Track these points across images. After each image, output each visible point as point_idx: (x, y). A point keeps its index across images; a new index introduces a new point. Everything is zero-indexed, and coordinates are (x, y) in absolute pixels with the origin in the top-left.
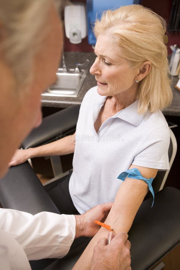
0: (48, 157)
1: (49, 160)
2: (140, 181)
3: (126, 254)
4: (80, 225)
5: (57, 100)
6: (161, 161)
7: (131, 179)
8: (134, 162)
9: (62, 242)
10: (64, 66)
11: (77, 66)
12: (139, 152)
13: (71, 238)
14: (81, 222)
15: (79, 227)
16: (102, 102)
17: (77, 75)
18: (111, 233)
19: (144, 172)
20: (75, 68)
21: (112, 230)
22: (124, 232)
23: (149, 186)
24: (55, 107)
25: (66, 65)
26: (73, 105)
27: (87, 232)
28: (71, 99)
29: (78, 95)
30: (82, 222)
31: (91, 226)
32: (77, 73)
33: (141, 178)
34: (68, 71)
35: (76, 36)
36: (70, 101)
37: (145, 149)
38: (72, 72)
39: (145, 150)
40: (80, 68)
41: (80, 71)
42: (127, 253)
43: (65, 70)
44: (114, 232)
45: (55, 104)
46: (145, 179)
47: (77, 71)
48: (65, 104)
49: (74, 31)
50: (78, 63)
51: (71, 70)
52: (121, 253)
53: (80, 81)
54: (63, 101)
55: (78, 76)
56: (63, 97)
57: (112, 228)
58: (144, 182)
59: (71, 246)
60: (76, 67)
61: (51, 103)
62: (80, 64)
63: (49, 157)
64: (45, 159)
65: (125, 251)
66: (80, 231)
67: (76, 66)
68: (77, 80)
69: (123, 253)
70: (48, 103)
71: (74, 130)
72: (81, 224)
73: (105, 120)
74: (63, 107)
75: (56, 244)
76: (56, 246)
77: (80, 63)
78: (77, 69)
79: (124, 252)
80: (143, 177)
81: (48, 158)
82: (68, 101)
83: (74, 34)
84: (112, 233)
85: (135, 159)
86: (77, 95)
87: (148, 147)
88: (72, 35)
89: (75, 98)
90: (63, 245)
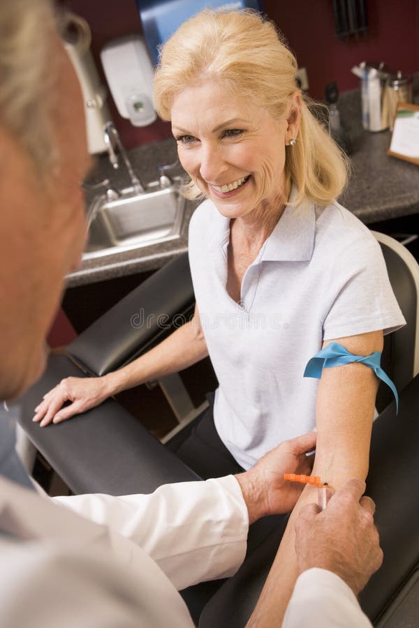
0: (152, 383)
1: (158, 388)
2: (351, 366)
3: (366, 521)
4: (252, 491)
5: (140, 257)
6: (378, 313)
7: (332, 368)
8: (326, 334)
9: (224, 535)
10: (135, 180)
11: (162, 172)
12: (327, 311)
13: (241, 520)
14: (252, 483)
15: (253, 495)
16: (225, 237)
17: (168, 191)
18: (324, 490)
19: (352, 345)
20: (158, 178)
21: (326, 484)
22: (353, 478)
23: (375, 370)
24: (140, 271)
25: (138, 178)
26: (177, 255)
27: (272, 502)
28: (169, 245)
29: (182, 233)
30: (254, 484)
31: (277, 488)
32: (167, 187)
33: (352, 358)
34: (146, 190)
35: (141, 110)
36: (168, 249)
37: (336, 299)
38: (154, 189)
39: (337, 302)
40: (169, 175)
41: (172, 182)
42: (367, 519)
43: (138, 188)
44: (329, 487)
45: (137, 264)
46: (360, 358)
47: (166, 182)
48: (158, 260)
49: (134, 99)
50: (165, 165)
51: (152, 184)
52: (355, 521)
53: (177, 202)
54: (152, 254)
55: (171, 193)
56: (150, 247)
57: (323, 480)
58: (360, 365)
59: (246, 539)
60: (161, 176)
61: (128, 266)
62: (166, 168)
63: (156, 381)
64: (148, 387)
65: (362, 517)
66: (256, 503)
67: (160, 172)
68: (171, 202)
69: (359, 521)
70: (122, 268)
71: (191, 307)
72: (254, 488)
73: (245, 271)
74: (156, 267)
75: (214, 540)
76: (214, 546)
77: (168, 164)
78: (164, 179)
79: (360, 518)
80: (355, 355)
81: (154, 385)
82: (163, 252)
83: (137, 106)
84: (327, 491)
85: (325, 328)
86: (180, 234)
87: (340, 294)
88: (132, 109)
89: (176, 240)
90: (227, 540)
